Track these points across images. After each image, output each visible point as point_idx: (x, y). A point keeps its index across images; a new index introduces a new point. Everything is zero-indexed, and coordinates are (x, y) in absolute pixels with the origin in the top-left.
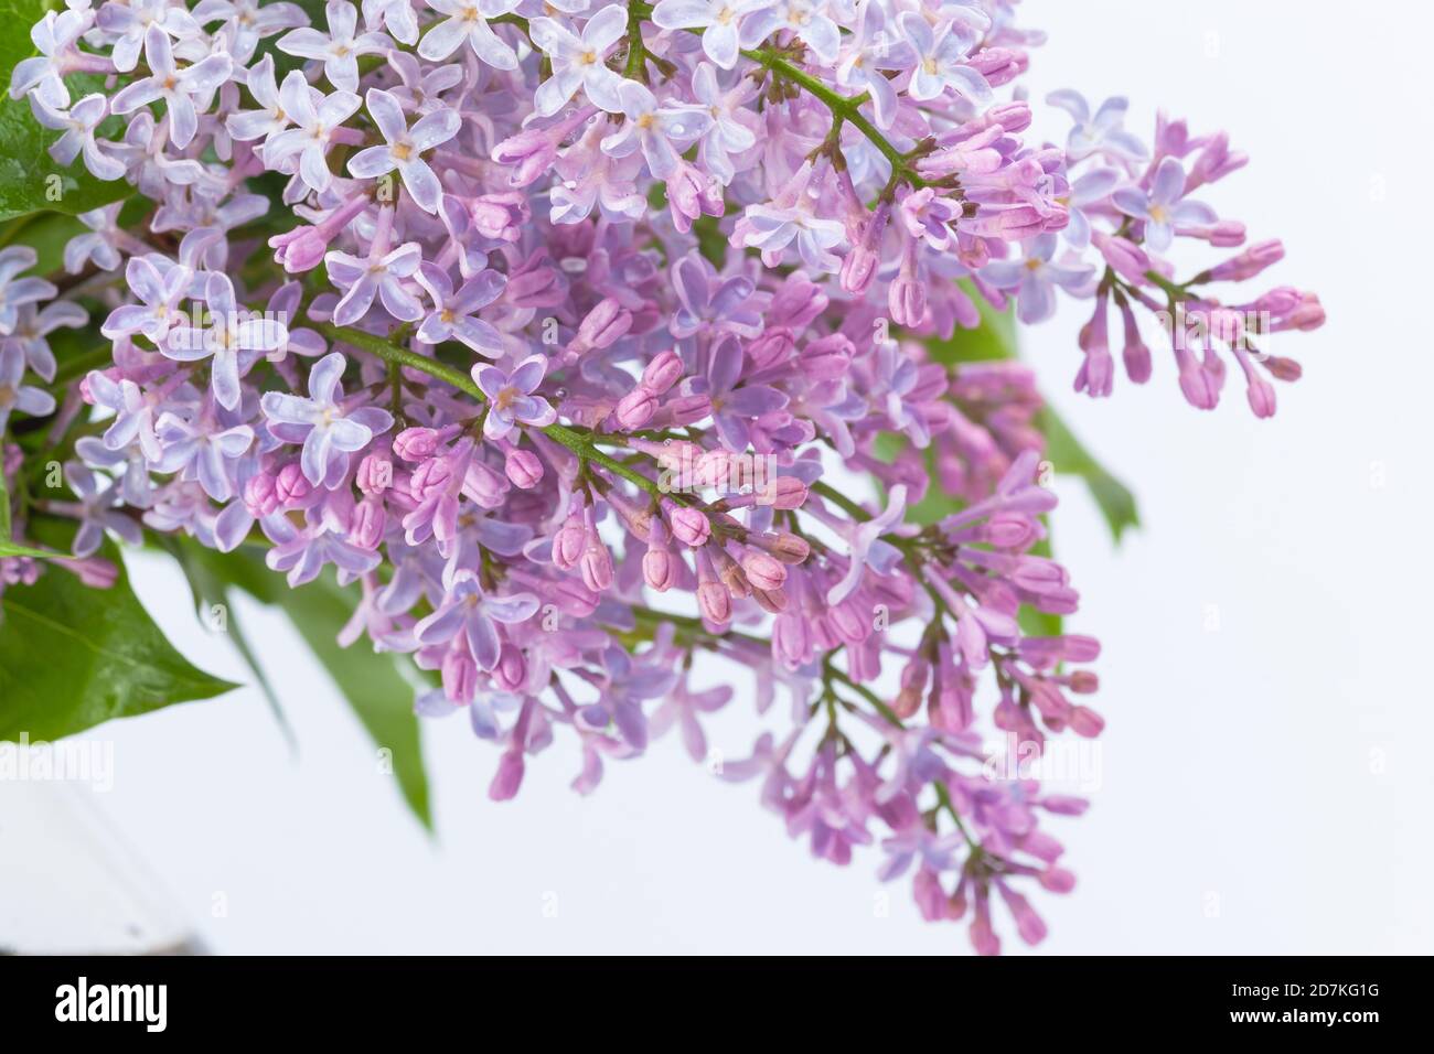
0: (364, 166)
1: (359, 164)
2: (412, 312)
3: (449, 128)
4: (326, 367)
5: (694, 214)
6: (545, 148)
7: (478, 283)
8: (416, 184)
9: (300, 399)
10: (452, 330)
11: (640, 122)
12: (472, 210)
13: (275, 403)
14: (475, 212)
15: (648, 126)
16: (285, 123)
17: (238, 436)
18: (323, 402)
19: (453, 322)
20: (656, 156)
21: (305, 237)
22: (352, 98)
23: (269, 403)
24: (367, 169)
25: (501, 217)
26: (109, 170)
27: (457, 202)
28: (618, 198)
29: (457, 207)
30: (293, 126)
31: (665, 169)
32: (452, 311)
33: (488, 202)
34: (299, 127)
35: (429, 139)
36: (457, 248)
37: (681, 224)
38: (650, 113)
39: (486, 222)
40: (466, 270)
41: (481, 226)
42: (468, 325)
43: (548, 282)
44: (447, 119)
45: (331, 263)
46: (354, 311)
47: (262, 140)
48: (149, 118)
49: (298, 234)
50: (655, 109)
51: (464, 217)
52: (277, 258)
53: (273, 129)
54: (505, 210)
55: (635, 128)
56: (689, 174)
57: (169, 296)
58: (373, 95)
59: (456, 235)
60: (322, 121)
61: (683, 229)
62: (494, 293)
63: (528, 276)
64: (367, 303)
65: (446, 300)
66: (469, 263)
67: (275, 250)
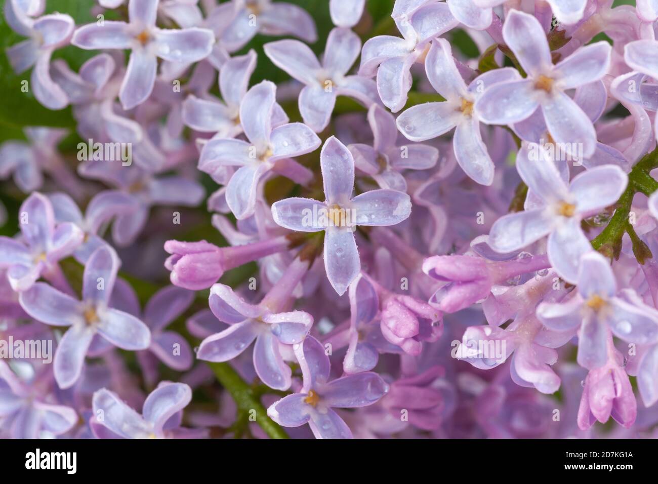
0: (290, 214)
1: (285, 209)
2: (280, 378)
3: (395, 213)
4: (170, 393)
5: (602, 415)
6: (481, 283)
7: (357, 381)
8: (335, 256)
9: (132, 413)
10: (308, 417)
11: (591, 300)
12: (384, 303)
13: (108, 403)
14: (386, 309)
15: (596, 308)
16: (238, 130)
17: (60, 417)
18: (152, 425)
19: (316, 408)
20: (590, 343)
21: (204, 256)
22: (311, 136)
23: (103, 399)
24: (292, 218)
25: (409, 326)
26: (51, 97)
27: (373, 289)
28: (533, 367)
29: (371, 295)
30: (242, 136)
31: (593, 359)
32: (318, 397)
33: (403, 305)
34: (247, 140)
35: (369, 216)
36: (352, 335)
37: (584, 420)
38: (604, 297)
39: (392, 324)
40: (349, 364)
41: (386, 325)
42: (328, 419)
43: (431, 404)
44: (397, 204)
45: (215, 296)
46: (222, 351)
47: (210, 135)
48: (110, 64)
49: (199, 249)
50: (611, 295)
51: (374, 308)
52: (168, 263)
53: (225, 130)
54: (416, 321)
55: (581, 306)
56: (616, 374)
57: (55, 247)
58: (332, 143)
59: (358, 322)
60: (273, 145)
61: (584, 425)
62: (368, 397)
63: (415, 391)
64: (238, 348)
65: (318, 384)
66: (355, 358)
67: (168, 255)
